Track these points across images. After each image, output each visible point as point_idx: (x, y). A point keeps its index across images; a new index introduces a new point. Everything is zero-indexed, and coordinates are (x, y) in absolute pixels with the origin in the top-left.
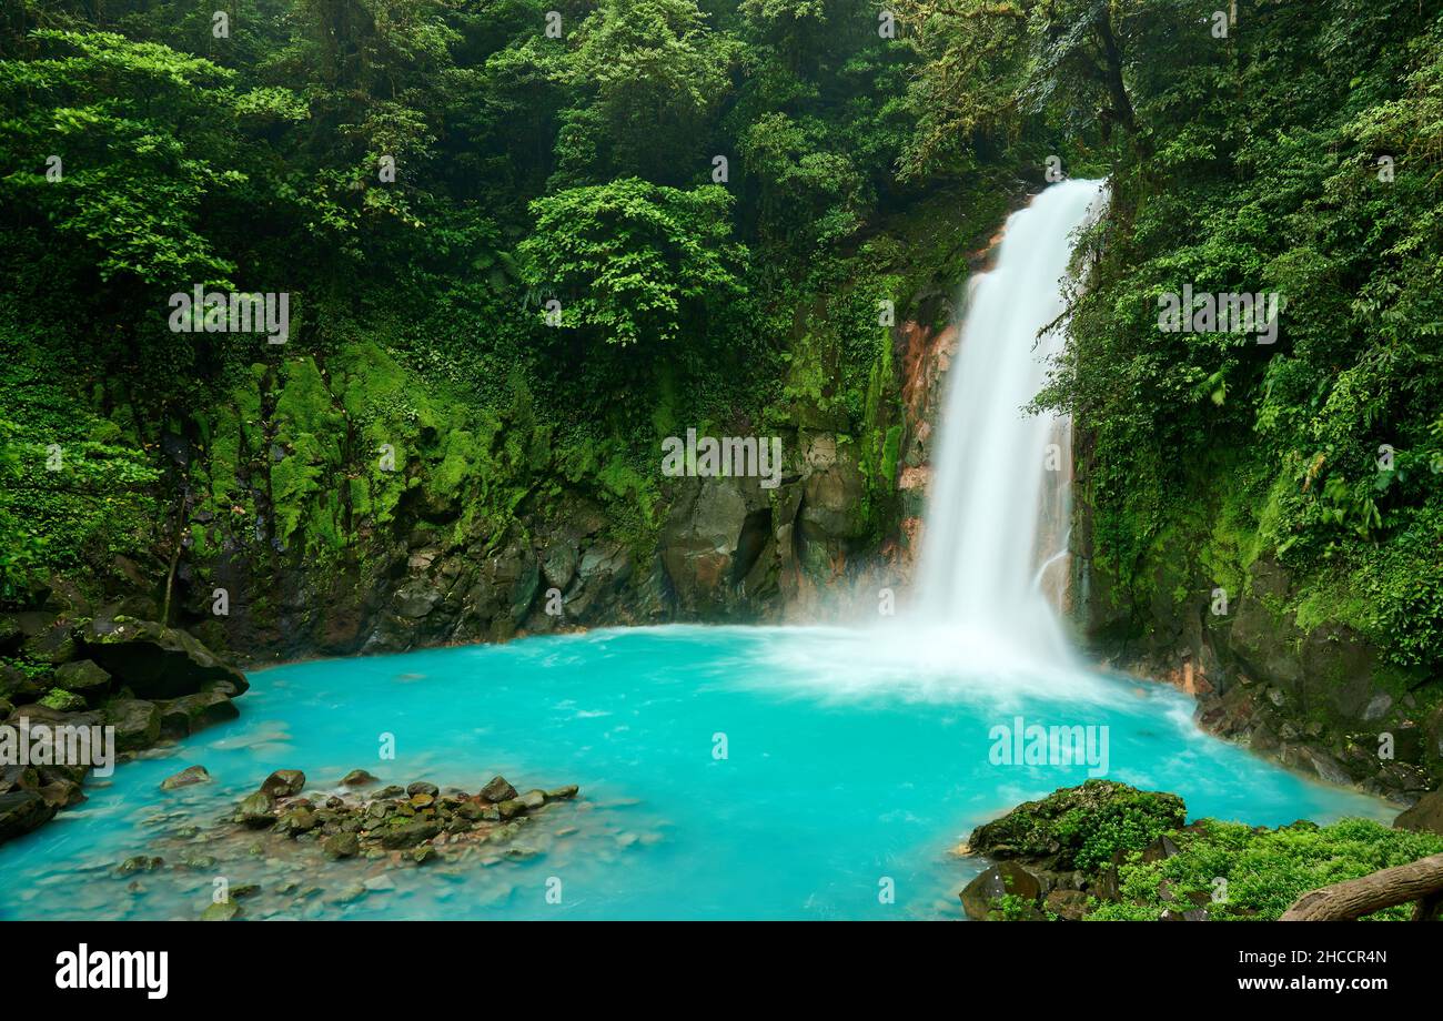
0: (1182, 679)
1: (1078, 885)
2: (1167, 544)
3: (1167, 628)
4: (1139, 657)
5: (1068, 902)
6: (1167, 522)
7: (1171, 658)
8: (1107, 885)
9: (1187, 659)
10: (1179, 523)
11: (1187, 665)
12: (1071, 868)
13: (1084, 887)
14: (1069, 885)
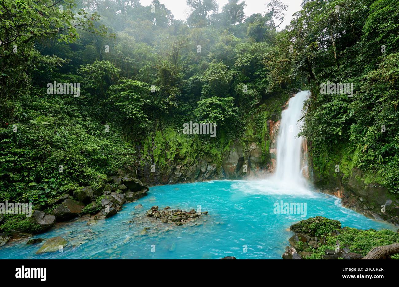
0: (337, 194)
1: (316, 240)
2: (331, 165)
3: (332, 183)
4: (326, 189)
5: (314, 244)
6: (330, 160)
7: (334, 189)
8: (323, 240)
9: (338, 190)
10: (333, 160)
11: (338, 191)
12: (314, 236)
13: (318, 241)
14: (314, 240)
